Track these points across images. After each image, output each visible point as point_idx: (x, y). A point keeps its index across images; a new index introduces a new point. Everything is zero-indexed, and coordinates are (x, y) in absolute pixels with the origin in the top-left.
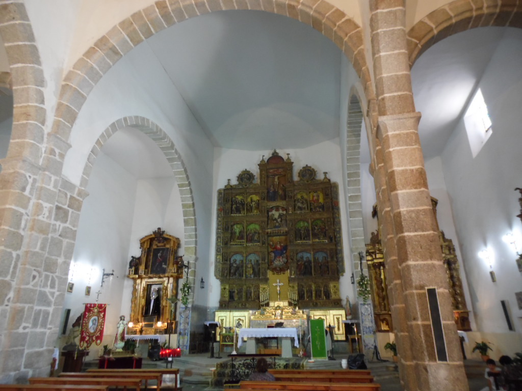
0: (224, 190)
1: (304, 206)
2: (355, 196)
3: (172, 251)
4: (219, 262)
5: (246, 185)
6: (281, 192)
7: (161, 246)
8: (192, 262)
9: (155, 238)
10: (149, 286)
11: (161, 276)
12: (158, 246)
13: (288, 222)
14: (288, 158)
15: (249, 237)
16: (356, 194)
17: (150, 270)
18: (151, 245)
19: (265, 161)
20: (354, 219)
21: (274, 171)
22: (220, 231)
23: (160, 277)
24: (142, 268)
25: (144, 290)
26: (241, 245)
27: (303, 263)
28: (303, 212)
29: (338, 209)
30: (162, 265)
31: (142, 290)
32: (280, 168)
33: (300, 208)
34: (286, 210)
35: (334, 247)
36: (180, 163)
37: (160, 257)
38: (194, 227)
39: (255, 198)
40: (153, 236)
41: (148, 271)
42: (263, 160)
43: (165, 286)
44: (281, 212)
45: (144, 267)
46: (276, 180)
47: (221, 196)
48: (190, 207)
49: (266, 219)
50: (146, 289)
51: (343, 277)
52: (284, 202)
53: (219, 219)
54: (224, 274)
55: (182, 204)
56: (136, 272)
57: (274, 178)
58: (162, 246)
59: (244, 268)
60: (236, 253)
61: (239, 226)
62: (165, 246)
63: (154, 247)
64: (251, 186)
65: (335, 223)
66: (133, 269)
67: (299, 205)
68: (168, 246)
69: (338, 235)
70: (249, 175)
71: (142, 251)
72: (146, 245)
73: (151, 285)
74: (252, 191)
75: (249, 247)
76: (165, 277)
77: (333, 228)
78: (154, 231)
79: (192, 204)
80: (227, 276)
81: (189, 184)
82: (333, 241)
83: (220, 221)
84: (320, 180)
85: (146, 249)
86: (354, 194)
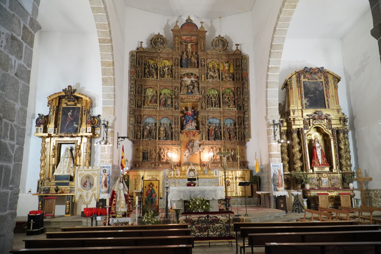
0: (137, 52)
1: (215, 75)
2: (275, 67)
3: (85, 111)
4: (132, 124)
5: (159, 50)
6: (194, 60)
7: (71, 105)
8: (110, 122)
9: (65, 96)
10: (60, 145)
11: (74, 135)
12: (67, 105)
13: (200, 90)
14: (202, 27)
15: (162, 101)
16: (276, 66)
17: (59, 129)
18: (60, 103)
19: (179, 27)
20: (271, 89)
21: (187, 38)
22: (132, 93)
23: (72, 137)
24: (51, 127)
25: (54, 149)
26: (154, 108)
27: (214, 128)
28: (214, 80)
29: (247, 80)
30: (73, 124)
31: (51, 149)
32: (193, 35)
33: (212, 77)
34: (198, 77)
35: (242, 115)
36: (105, 14)
37: (71, 116)
38: (113, 87)
39: (168, 63)
40: (63, 94)
41: (58, 130)
42: (176, 26)
43: (77, 146)
44: (193, 79)
45: (53, 126)
46: (189, 47)
47: (133, 58)
48: (110, 65)
49: (179, 85)
50: (56, 147)
51: (249, 142)
52: (197, 70)
53: (132, 81)
54: (137, 136)
55: (101, 61)
56: (45, 131)
57: (187, 46)
58: (73, 105)
59: (158, 131)
60: (150, 116)
61: (151, 90)
62: (75, 105)
63: (64, 105)
64: (164, 51)
65: (244, 93)
66: (42, 127)
67: (211, 73)
68: (79, 105)
69: (246, 104)
70: (162, 39)
71: (50, 109)
72: (55, 104)
73: (61, 144)
74: (165, 56)
75: (162, 111)
76: (78, 136)
77: (242, 97)
78: (64, 89)
79: (112, 62)
80: (140, 138)
81: (111, 41)
82: (242, 109)
83: (132, 84)
84: (232, 51)
85: (55, 107)
86: (274, 66)
